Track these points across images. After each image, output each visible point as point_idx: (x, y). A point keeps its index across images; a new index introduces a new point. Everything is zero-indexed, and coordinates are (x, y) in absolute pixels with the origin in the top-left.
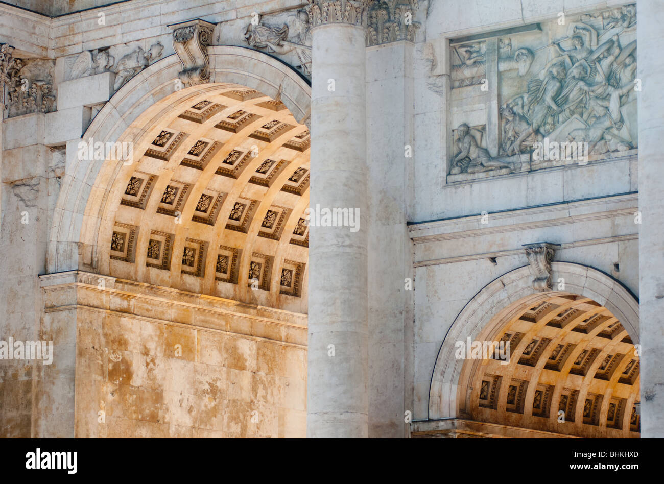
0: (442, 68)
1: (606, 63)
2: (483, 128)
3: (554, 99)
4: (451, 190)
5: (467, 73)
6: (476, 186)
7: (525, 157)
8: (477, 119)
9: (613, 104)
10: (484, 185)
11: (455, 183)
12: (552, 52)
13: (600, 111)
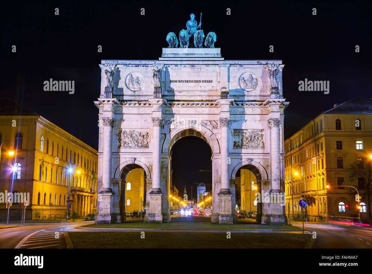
0: (233, 133)
1: (257, 136)
2: (238, 142)
3: (250, 140)
4: (234, 149)
5: (236, 134)
6: (238, 150)
7: (246, 147)
8: (237, 140)
9: (259, 142)
10: (240, 150)
11: (235, 149)
12: (249, 133)
13: (257, 142)
